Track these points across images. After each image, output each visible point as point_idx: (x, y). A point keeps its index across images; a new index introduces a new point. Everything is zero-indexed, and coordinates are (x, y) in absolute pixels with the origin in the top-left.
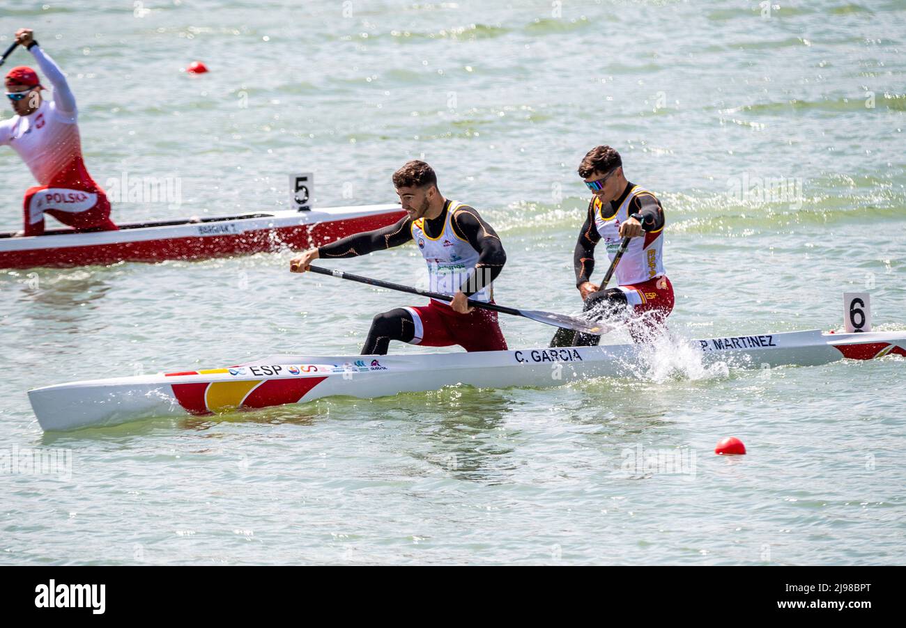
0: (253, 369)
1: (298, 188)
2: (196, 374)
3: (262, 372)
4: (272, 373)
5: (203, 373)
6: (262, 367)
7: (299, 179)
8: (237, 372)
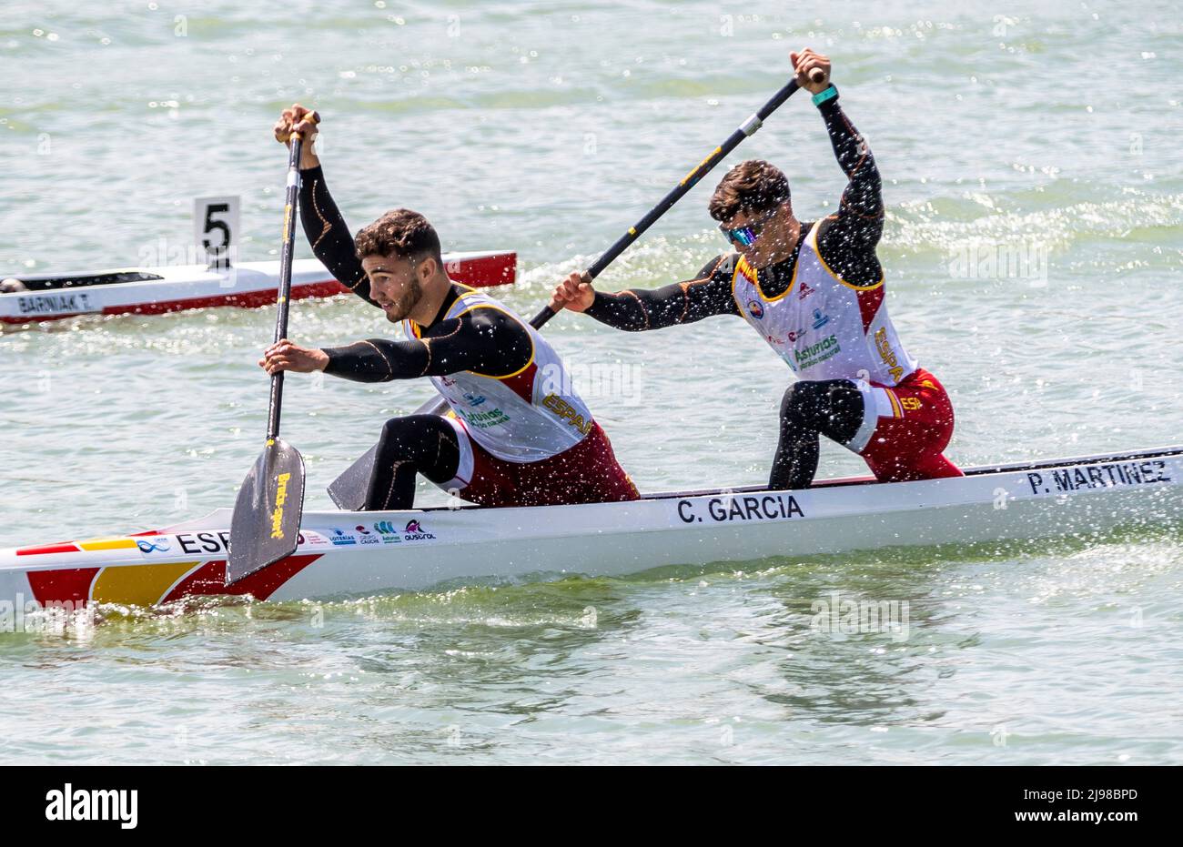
0: (184, 539)
1: (210, 226)
2: (74, 549)
3: (199, 545)
4: (218, 548)
5: (88, 548)
6: (199, 536)
7: (213, 209)
8: (153, 547)
